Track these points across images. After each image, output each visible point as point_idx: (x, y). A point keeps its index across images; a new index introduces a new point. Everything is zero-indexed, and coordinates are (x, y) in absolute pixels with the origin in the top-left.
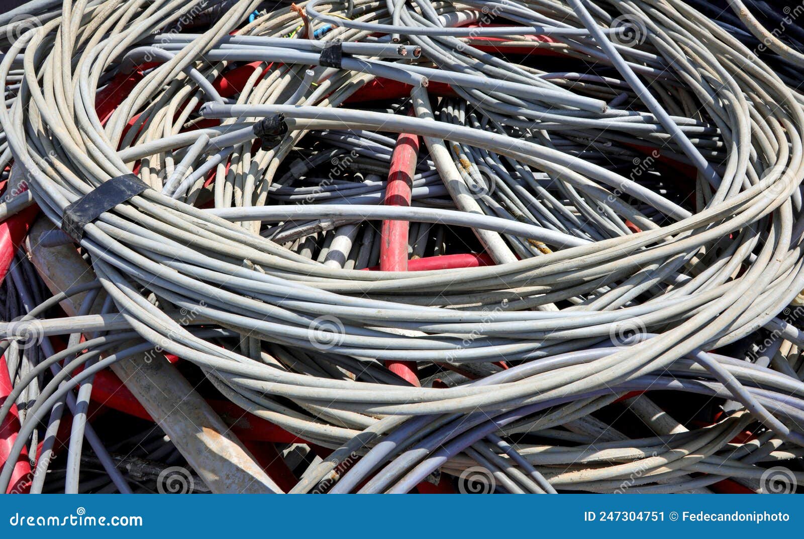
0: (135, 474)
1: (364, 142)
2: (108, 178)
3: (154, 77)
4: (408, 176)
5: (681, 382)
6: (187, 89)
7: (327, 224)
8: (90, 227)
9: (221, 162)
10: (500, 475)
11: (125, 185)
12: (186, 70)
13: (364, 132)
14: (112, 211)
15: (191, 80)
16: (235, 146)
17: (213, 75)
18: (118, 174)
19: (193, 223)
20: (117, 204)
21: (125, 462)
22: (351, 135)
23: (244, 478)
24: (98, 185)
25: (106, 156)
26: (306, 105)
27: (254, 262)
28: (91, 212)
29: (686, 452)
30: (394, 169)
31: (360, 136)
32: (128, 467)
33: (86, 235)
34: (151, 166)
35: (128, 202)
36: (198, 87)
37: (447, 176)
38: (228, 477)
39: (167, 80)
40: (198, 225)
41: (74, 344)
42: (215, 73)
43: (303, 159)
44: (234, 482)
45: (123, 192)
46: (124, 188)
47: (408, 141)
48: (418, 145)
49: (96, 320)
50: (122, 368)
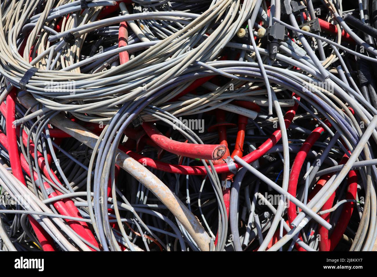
0: (75, 155)
1: (111, 31)
2: (27, 70)
3: (32, 34)
4: (124, 38)
5: (198, 73)
6: (46, 34)
7: (106, 64)
8: (27, 85)
9: (61, 55)
10: (154, 115)
11: (32, 71)
12: (42, 27)
13: (110, 27)
14: (31, 79)
15: (46, 31)
16: (63, 48)
17: (53, 26)
18: (29, 68)
19: (54, 75)
20: (32, 76)
21: (71, 153)
22: (106, 30)
23: (94, 140)
24: (25, 73)
25: (24, 64)
26: (82, 25)
27: (72, 80)
28: (26, 81)
29: (213, 94)
30: (119, 37)
31: (108, 29)
32: (72, 154)
33: (27, 88)
34: (43, 64)
35: (34, 75)
36: (49, 32)
37: (136, 33)
38: (90, 141)
39: (37, 33)
40: (55, 75)
41: (39, 118)
42: (53, 24)
43: (94, 45)
44: (92, 141)
45: (32, 73)
46: (32, 72)
47: (123, 25)
48: (126, 26)
49: (41, 111)
50: (54, 123)
